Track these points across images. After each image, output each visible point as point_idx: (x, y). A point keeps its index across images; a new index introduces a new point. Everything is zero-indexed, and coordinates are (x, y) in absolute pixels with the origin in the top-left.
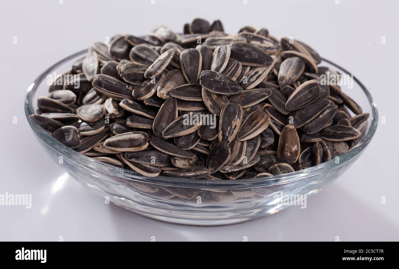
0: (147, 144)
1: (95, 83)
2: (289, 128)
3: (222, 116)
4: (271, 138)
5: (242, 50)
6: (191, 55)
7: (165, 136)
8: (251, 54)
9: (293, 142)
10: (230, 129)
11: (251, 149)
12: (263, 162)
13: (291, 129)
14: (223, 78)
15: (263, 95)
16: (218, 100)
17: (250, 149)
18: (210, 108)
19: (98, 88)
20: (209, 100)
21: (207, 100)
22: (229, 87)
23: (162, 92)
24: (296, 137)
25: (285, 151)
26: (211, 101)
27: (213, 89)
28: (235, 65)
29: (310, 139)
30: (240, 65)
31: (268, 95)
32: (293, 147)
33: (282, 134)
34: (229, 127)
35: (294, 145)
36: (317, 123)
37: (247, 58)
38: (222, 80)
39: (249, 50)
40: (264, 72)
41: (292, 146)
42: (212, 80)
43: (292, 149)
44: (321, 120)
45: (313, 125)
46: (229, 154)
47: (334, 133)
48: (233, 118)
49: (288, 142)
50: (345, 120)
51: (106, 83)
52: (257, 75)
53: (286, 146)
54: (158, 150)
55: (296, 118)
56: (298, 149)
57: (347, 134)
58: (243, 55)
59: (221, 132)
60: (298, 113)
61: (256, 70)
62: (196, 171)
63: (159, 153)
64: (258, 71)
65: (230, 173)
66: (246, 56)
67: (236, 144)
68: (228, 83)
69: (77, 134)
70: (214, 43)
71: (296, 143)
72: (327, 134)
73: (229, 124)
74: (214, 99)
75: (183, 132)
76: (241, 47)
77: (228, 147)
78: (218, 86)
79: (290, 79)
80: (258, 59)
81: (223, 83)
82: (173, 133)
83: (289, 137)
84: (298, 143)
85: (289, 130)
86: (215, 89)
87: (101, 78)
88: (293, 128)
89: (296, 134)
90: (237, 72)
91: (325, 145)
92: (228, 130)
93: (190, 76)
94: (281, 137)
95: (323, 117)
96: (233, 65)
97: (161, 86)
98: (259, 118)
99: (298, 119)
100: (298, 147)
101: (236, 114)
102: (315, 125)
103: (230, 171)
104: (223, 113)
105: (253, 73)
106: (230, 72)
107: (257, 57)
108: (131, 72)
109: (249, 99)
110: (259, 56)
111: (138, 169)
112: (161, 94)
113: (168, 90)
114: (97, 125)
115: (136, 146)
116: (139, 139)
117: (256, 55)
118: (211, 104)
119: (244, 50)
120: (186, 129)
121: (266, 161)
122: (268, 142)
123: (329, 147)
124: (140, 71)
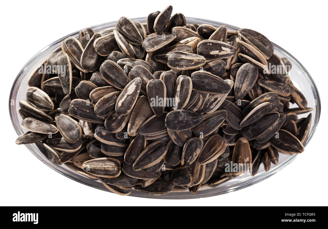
0: (120, 172)
1: (71, 111)
2: (243, 143)
3: (185, 150)
4: (227, 154)
5: (203, 82)
6: (156, 89)
7: (135, 169)
8: (211, 86)
9: (246, 154)
10: (191, 158)
11: (210, 169)
12: (219, 165)
13: (244, 143)
14: (186, 116)
15: (220, 120)
16: (181, 135)
17: (208, 170)
18: (175, 141)
19: (74, 116)
20: (173, 134)
21: (172, 135)
22: (191, 122)
23: (132, 131)
24: (249, 150)
25: (238, 162)
26: (175, 135)
27: (177, 129)
28: (197, 99)
29: (260, 147)
30: (201, 98)
31: (224, 118)
32: (246, 158)
33: (237, 145)
34: (190, 156)
35: (246, 157)
36: (267, 135)
37: (207, 89)
38: (185, 119)
39: (210, 82)
40: (222, 98)
41: (244, 158)
42: (176, 122)
43: (245, 161)
44: (271, 132)
45: (264, 137)
46: (191, 182)
47: (282, 144)
48: (195, 150)
49: (241, 155)
50: (292, 122)
51: (81, 112)
52: (216, 102)
53: (239, 158)
54: (130, 177)
55: (249, 132)
56: (250, 161)
57: (293, 149)
58: (204, 87)
59: (184, 160)
60: (251, 129)
61: (216, 97)
62: (162, 192)
63: (130, 179)
64: (217, 97)
65: (191, 188)
66: (206, 87)
67: (196, 165)
68: (190, 119)
69: (58, 159)
70: (177, 63)
71: (249, 156)
72: (275, 142)
73: (191, 155)
74: (177, 133)
75: (151, 164)
76: (202, 79)
77: (189, 176)
78: (181, 125)
79: (245, 91)
80: (217, 89)
81: (186, 121)
82: (142, 166)
83: (242, 150)
84: (250, 155)
85: (243, 145)
86: (178, 129)
87: (76, 107)
88: (246, 142)
89: (248, 148)
90: (198, 105)
91: (273, 156)
92: (189, 158)
93: (157, 110)
94: (236, 147)
95: (273, 129)
96: (194, 99)
97: (131, 124)
98: (217, 144)
99: (251, 133)
100: (250, 159)
101: (197, 148)
102: (265, 136)
103: (191, 187)
104: (186, 148)
105: (213, 100)
106: (192, 105)
107: (216, 87)
108: (103, 110)
109: (208, 128)
110: (218, 86)
111: (113, 189)
112: (131, 134)
113: (137, 128)
114: (75, 145)
115: (110, 175)
116: (113, 170)
117: (216, 86)
118: (175, 138)
119: (205, 82)
120: (154, 161)
121: (222, 165)
122: (224, 158)
123: (276, 158)
124: (111, 104)
